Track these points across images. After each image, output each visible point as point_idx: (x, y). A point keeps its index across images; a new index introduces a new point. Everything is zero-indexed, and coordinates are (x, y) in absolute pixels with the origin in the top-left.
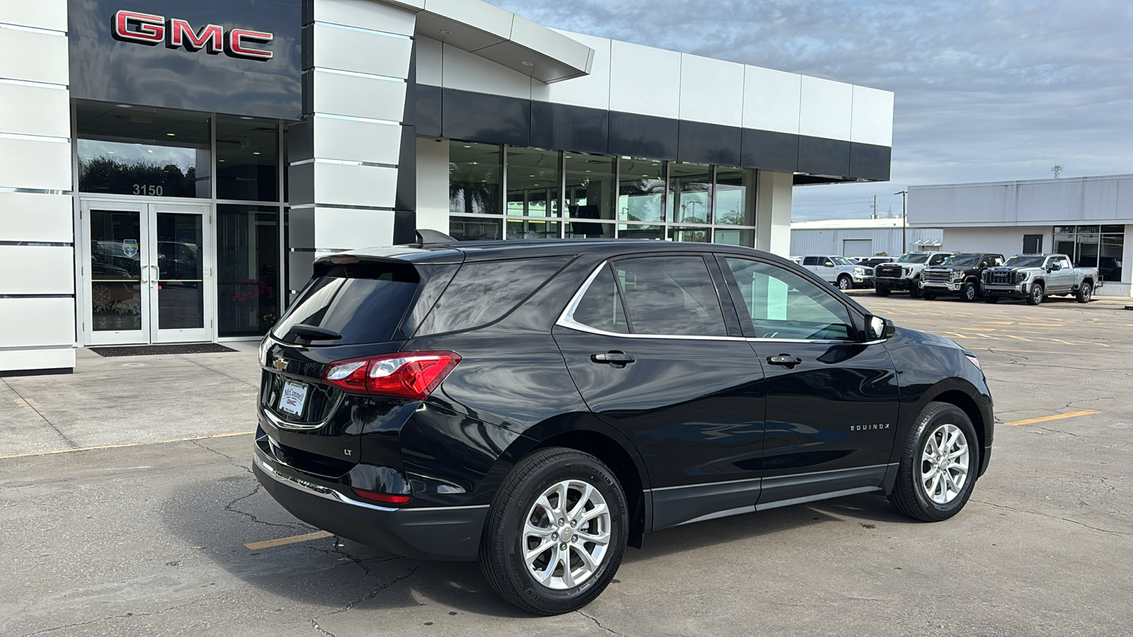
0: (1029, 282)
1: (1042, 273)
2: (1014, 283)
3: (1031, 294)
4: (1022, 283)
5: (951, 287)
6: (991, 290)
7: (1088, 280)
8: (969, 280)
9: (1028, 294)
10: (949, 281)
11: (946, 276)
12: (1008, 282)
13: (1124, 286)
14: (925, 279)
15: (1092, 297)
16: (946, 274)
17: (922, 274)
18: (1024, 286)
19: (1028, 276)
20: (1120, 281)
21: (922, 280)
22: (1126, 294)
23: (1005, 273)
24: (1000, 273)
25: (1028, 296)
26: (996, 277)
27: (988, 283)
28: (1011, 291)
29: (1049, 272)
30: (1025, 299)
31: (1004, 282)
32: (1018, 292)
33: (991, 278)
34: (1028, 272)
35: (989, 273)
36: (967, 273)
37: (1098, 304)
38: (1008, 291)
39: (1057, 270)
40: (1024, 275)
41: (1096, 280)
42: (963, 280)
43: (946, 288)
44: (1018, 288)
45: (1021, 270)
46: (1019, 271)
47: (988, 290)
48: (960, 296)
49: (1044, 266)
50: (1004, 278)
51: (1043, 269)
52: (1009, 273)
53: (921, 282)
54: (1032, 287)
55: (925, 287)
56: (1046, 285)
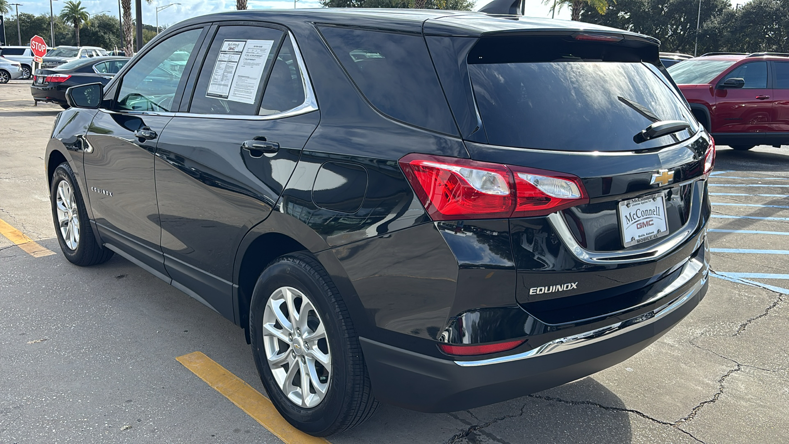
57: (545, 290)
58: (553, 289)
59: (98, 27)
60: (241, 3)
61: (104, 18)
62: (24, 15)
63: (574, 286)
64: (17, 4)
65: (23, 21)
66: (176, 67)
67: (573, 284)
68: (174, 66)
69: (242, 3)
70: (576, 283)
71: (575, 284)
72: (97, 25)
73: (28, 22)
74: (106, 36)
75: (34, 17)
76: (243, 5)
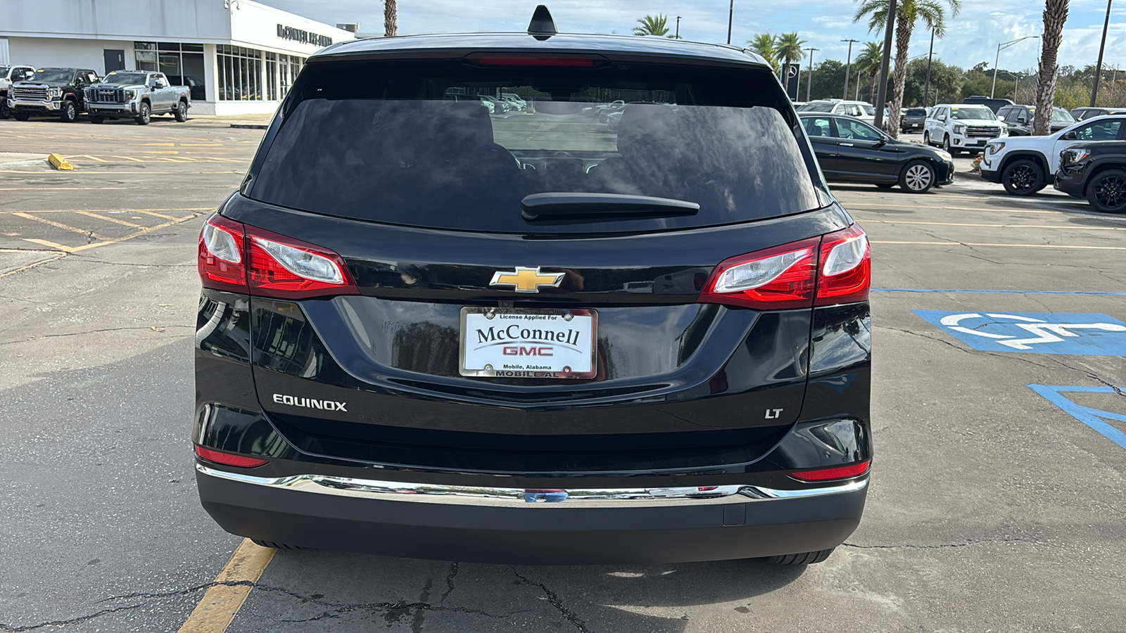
0: (137, 100)
1: (145, 92)
2: (122, 102)
3: (140, 114)
4: (131, 101)
5: (50, 106)
6: (98, 109)
7: (183, 99)
8: (68, 98)
9: (138, 114)
10: (46, 98)
11: (43, 94)
12: (116, 100)
13: (209, 104)
14: (16, 97)
15: (188, 117)
16: (41, 92)
17: (9, 91)
18: (133, 105)
19: (135, 94)
20: (205, 99)
21: (12, 98)
22: (211, 113)
23: (111, 91)
24: (106, 91)
25: (138, 116)
26: (102, 95)
27: (94, 101)
28: (121, 110)
29: (153, 90)
30: (135, 119)
31: (112, 100)
32: (128, 111)
33: (95, 96)
34: (135, 90)
35: (93, 90)
36: (65, 90)
37: (195, 123)
38: (118, 110)
39: (160, 88)
40: (132, 94)
41: (189, 98)
42: (62, 99)
43: (44, 107)
44: (127, 107)
45: (127, 88)
46: (126, 89)
47: (94, 109)
48: (59, 116)
49: (147, 84)
50: (111, 96)
51: (147, 86)
52: (116, 91)
53: (11, 100)
54: (141, 106)
55: (17, 106)
56: (152, 104)
57: (294, 401)
58: (305, 402)
59: (914, 75)
60: (1050, 31)
61: (924, 63)
62: (830, 62)
63: (341, 407)
64: (812, 49)
65: (828, 70)
66: (961, 128)
67: (338, 404)
68: (959, 126)
69: (1052, 31)
70: (344, 404)
71: (341, 404)
72: (912, 72)
73: (833, 71)
74: (923, 88)
75: (841, 64)
76: (1053, 34)
